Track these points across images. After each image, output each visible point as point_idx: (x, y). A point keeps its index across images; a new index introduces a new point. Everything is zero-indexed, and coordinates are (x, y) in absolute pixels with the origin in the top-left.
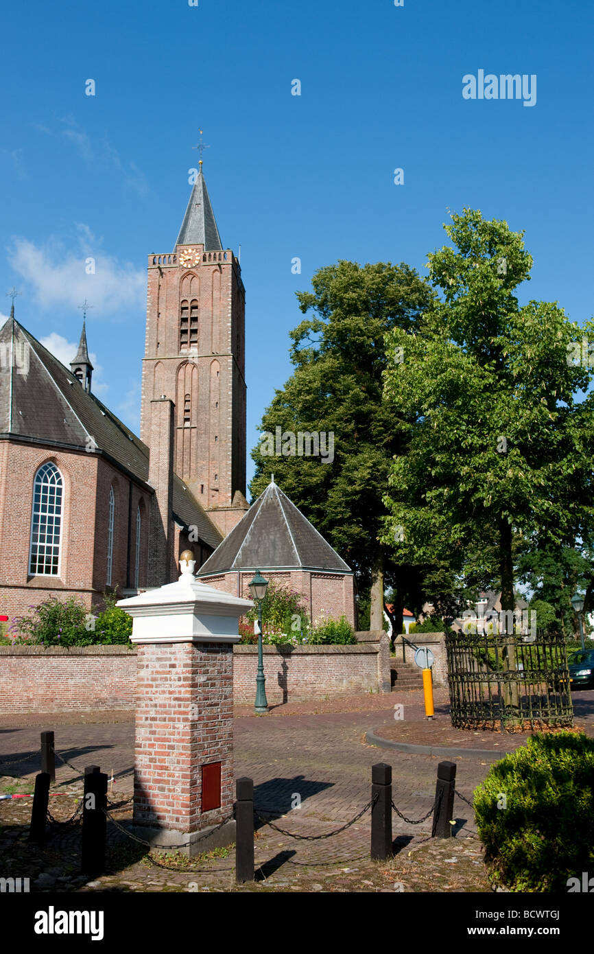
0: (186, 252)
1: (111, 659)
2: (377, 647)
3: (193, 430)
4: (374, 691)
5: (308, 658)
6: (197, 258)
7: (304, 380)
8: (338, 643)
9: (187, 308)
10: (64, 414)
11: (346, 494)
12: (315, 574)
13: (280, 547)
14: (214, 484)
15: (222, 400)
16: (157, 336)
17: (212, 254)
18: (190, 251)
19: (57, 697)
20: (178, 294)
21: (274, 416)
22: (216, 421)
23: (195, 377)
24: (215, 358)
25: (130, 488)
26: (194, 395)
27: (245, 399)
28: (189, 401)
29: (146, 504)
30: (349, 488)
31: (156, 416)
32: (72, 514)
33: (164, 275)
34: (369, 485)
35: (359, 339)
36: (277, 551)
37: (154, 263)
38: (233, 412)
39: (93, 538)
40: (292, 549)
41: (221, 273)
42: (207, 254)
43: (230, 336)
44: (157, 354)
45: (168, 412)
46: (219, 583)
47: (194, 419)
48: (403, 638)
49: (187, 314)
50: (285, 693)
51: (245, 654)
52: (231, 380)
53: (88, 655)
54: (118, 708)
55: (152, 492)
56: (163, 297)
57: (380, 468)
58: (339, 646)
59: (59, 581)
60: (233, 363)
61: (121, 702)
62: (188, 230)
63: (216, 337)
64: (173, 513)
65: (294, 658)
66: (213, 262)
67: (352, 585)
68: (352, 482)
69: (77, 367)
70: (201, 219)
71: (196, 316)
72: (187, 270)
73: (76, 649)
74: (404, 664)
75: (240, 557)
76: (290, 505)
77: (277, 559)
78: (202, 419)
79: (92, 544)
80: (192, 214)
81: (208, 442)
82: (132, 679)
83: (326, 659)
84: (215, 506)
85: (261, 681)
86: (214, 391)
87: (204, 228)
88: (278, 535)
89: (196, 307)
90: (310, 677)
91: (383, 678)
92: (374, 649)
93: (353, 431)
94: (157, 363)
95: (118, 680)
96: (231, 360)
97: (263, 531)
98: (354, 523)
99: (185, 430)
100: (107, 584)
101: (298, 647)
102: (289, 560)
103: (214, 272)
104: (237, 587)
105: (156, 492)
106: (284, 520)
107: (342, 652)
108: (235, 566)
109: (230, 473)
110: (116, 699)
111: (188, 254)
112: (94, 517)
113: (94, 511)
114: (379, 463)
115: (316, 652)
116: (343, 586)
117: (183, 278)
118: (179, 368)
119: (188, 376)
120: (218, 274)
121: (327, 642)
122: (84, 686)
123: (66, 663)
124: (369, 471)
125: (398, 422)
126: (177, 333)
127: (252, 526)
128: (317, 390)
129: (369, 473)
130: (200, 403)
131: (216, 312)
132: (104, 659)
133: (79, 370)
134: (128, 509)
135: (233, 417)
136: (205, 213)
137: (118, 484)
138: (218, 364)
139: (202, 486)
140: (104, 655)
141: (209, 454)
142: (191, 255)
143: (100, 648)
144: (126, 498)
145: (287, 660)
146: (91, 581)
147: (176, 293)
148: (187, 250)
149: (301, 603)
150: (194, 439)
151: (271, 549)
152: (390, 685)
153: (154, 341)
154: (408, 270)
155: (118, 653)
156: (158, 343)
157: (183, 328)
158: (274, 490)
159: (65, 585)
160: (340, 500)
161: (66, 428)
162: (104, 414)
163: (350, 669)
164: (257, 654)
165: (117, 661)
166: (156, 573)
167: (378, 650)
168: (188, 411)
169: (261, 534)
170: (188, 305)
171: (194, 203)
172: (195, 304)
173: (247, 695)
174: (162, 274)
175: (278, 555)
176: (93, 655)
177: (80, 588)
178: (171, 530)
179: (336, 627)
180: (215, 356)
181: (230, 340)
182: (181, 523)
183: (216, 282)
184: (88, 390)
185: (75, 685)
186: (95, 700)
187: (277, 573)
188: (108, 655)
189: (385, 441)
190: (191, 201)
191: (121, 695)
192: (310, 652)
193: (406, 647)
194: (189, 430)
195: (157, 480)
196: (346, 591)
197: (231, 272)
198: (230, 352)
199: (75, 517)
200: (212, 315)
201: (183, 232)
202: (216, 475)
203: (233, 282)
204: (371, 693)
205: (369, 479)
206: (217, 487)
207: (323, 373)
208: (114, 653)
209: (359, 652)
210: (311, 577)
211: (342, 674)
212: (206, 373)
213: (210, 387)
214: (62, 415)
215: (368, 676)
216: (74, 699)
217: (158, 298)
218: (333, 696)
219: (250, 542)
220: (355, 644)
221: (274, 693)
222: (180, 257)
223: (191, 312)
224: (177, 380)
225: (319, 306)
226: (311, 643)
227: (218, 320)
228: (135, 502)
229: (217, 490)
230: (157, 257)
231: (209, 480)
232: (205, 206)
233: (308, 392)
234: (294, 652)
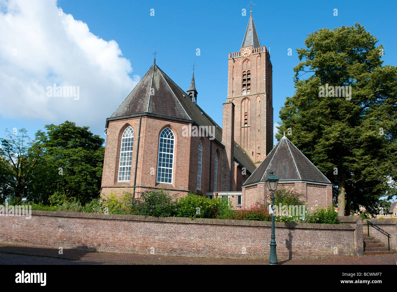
0: (245, 50)
1: (180, 225)
2: (354, 226)
3: (249, 128)
4: (352, 254)
5: (307, 232)
6: (250, 52)
7: (302, 90)
8: (327, 223)
9: (245, 75)
10: (176, 105)
11: (324, 146)
12: (309, 184)
13: (289, 169)
14: (258, 151)
15: (262, 114)
16: (233, 88)
17: (257, 49)
18: (246, 49)
19: (149, 245)
20: (241, 69)
21: (286, 110)
22: (259, 123)
23: (249, 104)
24: (258, 95)
25: (211, 144)
26: (249, 112)
27: (272, 114)
28: (247, 115)
29: (220, 153)
30: (327, 143)
31: (225, 111)
32: (178, 153)
33: (235, 62)
34: (339, 140)
35: (332, 64)
36: (286, 172)
37: (231, 57)
38: (267, 118)
39: (188, 165)
40: (296, 170)
41: (261, 57)
42: (254, 50)
43: (265, 85)
44: (232, 96)
45: (231, 108)
46: (254, 189)
47: (249, 123)
48: (368, 222)
49: (245, 77)
50: (291, 253)
51: (264, 227)
52: (266, 104)
53: (166, 222)
54: (183, 255)
55: (223, 147)
56: (235, 71)
57: (345, 131)
58: (328, 225)
59: (172, 186)
60: (266, 97)
61: (185, 251)
62: (246, 41)
63: (259, 86)
64: (234, 158)
65: (297, 231)
66: (257, 53)
67: (332, 191)
68: (328, 140)
69: (190, 92)
70: (252, 36)
71: (249, 78)
72: (246, 58)
73: (161, 219)
74: (369, 237)
75: (266, 175)
76: (294, 148)
77: (287, 176)
78: (252, 123)
79: (188, 168)
80: (248, 34)
81: (255, 133)
82: (192, 238)
83: (319, 233)
84: (258, 161)
85: (274, 246)
86: (257, 110)
87: (253, 39)
88: (287, 163)
89: (250, 74)
90: (308, 244)
91: (358, 247)
92: (352, 227)
93: (329, 114)
94: (233, 100)
95: (183, 238)
96: (266, 95)
97: (279, 161)
98: (328, 161)
99: (245, 128)
100: (197, 189)
101: (300, 224)
102: (294, 176)
103: (257, 57)
104: (264, 191)
105: (226, 147)
106: (291, 155)
107: (330, 229)
108: (263, 179)
109: (265, 146)
110: (182, 250)
111: (246, 51)
112: (189, 155)
113: (189, 152)
114: (344, 129)
115: (312, 228)
116: (326, 191)
117: (244, 62)
118: (242, 101)
119: (246, 104)
120: (259, 58)
121: (319, 222)
122: (164, 240)
123: (154, 226)
124: (338, 133)
125: (355, 107)
126: (241, 86)
127: (272, 159)
128: (308, 93)
129: (338, 134)
130: (252, 115)
131: (259, 75)
132: (176, 225)
133: (191, 93)
134: (210, 153)
135: (267, 121)
136: (253, 33)
137: (204, 141)
138: (260, 98)
139: (253, 152)
140: (175, 223)
141: (256, 138)
142: (247, 51)
143: (174, 219)
144: (209, 149)
145: (292, 231)
146: (188, 187)
147: (240, 68)
148: (245, 49)
149: (301, 199)
150: (249, 132)
151: (283, 170)
152: (363, 251)
153: (231, 91)
154: (360, 26)
155: (184, 222)
156: (233, 91)
157: (244, 84)
158: (285, 140)
159: (174, 188)
160: (322, 150)
161: (176, 111)
162: (202, 113)
163: (336, 240)
164: (271, 227)
165: (183, 227)
166: (225, 186)
167: (355, 228)
168: (246, 119)
169: (278, 162)
170: (246, 73)
171: (248, 29)
172: (249, 72)
173: (265, 253)
174: (234, 61)
175: (287, 173)
176: (169, 223)
177: (182, 190)
178: (233, 165)
179: (325, 213)
180: (258, 94)
181: (265, 87)
182: (238, 162)
183: (258, 62)
184: (195, 103)
185: (159, 240)
186: (170, 249)
187: (287, 183)
188: (178, 223)
189: (347, 118)
190: (247, 29)
191: (185, 247)
192: (308, 228)
193: (369, 227)
194: (247, 128)
195: (226, 142)
196: (328, 194)
197: (265, 56)
198: (265, 92)
199: (180, 154)
200: (257, 76)
201: (244, 43)
202: (259, 147)
203: (266, 61)
204: (350, 256)
205: (338, 137)
206: (259, 152)
207: (312, 85)
208: (181, 222)
209: (342, 229)
210: (307, 186)
211: (330, 243)
212: (254, 102)
213: (256, 108)
214: (175, 105)
215: (348, 245)
216: (158, 248)
217: (233, 72)
218: (324, 256)
219: (271, 167)
220: (338, 223)
221: (283, 253)
222: (242, 53)
223: (247, 76)
224: (241, 106)
225: (309, 56)
226: (308, 222)
227: (260, 78)
228: (214, 151)
229: (260, 154)
230: (232, 54)
231: (256, 150)
232: (253, 30)
233: (304, 96)
234: (297, 227)
